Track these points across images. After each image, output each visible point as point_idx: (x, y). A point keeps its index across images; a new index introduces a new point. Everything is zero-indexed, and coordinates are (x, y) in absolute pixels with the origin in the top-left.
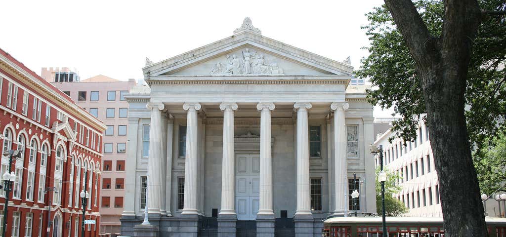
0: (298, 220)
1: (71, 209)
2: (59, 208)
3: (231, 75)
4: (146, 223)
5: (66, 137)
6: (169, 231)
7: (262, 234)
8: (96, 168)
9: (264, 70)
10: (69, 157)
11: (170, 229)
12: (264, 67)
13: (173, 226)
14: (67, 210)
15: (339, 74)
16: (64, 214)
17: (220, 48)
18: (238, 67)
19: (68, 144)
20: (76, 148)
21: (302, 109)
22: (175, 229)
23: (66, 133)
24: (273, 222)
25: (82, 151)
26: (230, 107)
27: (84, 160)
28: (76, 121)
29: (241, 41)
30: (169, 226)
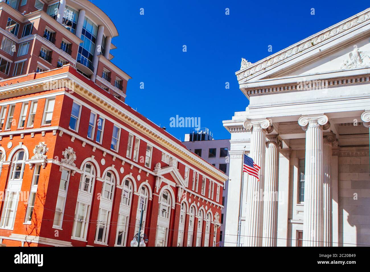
5: (174, 182)
8: (214, 218)
10: (177, 203)
19: (176, 189)
23: (174, 178)
25: (195, 199)
27: (198, 209)
28: (188, 166)
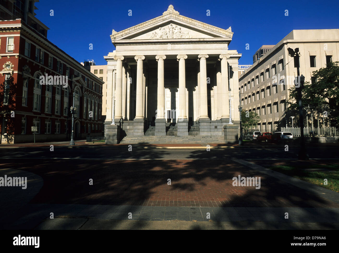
0: (202, 121)
1: (86, 120)
2: (78, 119)
3: (162, 38)
4: (113, 124)
5: (81, 84)
6: (128, 128)
7: (181, 129)
8: (99, 101)
9: (181, 36)
10: (83, 94)
11: (128, 127)
12: (181, 34)
13: (130, 125)
14: (83, 120)
15: (224, 37)
16: (81, 122)
17: (155, 23)
18: (166, 34)
19: (82, 88)
20: (87, 90)
21: (203, 58)
22: (131, 127)
23: (80, 82)
24: (187, 122)
25: (90, 92)
26: (162, 58)
27: (92, 97)
28: (86, 77)
29: (167, 19)
30: (127, 126)
